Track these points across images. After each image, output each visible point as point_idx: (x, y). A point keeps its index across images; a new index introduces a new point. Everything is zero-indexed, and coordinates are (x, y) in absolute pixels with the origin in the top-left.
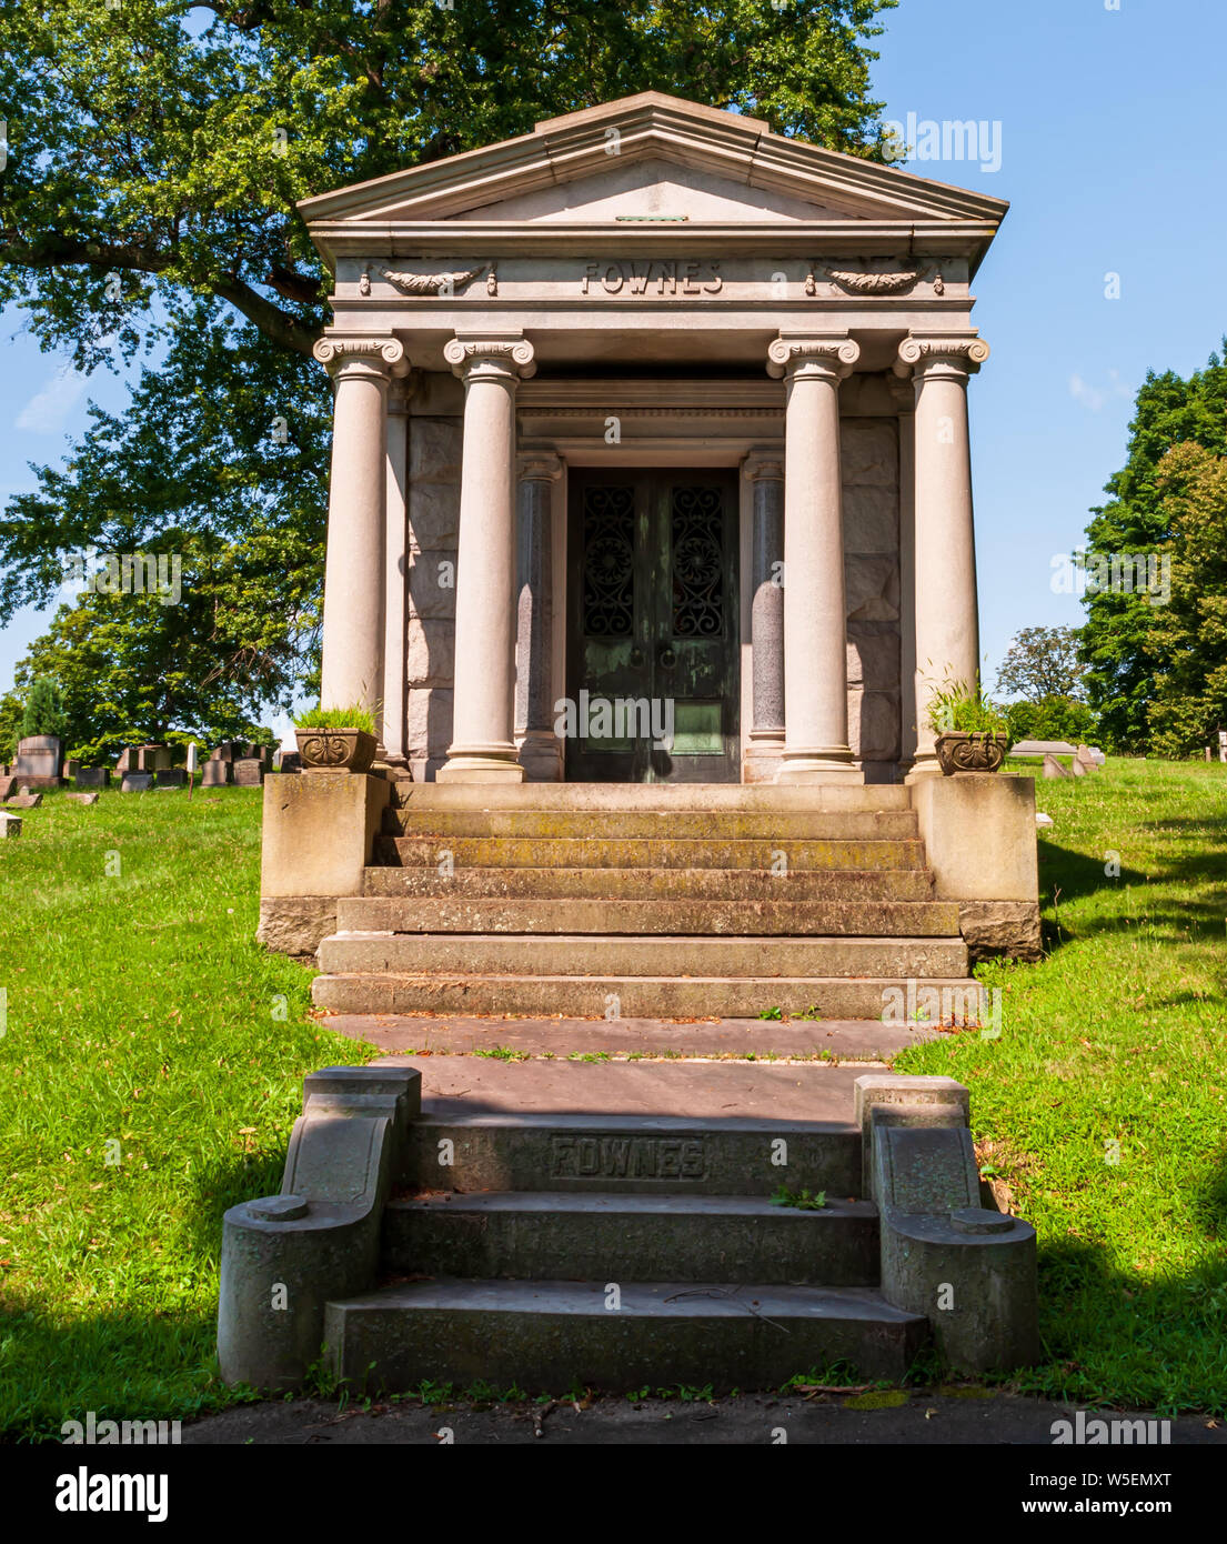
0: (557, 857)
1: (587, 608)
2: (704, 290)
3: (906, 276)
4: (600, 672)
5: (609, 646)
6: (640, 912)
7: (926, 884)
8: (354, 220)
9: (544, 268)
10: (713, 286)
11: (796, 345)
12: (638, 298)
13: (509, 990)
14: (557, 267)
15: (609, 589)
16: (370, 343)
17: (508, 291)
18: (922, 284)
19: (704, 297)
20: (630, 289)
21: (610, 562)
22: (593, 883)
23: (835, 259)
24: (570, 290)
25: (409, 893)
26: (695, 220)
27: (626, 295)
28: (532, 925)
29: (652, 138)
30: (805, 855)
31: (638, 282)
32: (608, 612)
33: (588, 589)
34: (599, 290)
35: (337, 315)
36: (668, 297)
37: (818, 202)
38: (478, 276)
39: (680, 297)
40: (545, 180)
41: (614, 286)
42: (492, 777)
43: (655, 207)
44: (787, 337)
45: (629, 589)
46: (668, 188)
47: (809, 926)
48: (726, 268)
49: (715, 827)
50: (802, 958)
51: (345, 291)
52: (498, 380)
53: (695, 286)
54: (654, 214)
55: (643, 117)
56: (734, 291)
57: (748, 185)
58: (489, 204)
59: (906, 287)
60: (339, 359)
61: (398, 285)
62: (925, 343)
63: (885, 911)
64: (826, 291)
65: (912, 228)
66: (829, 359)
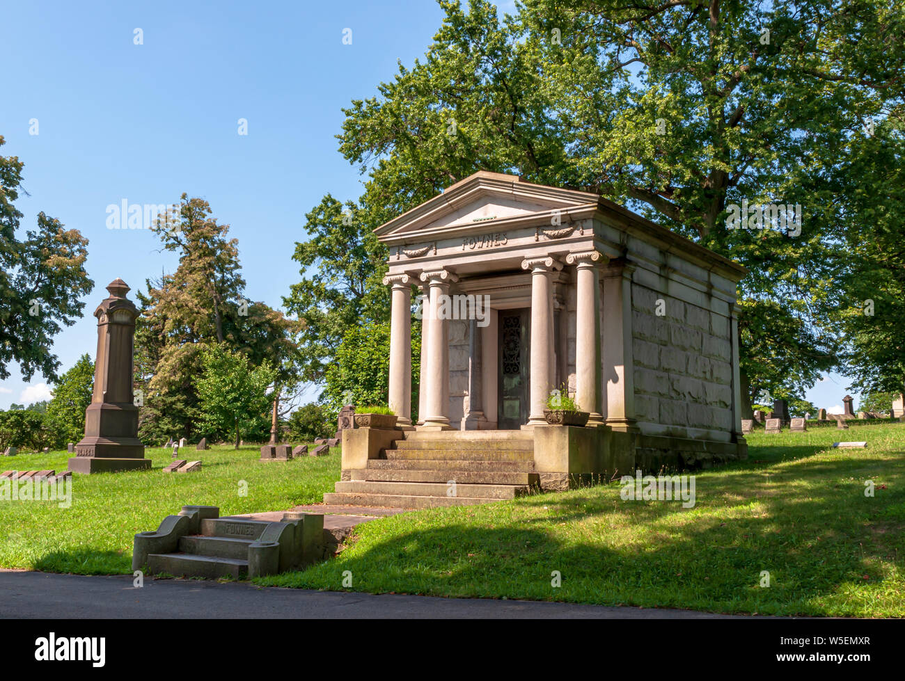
0: (431, 457)
1: (504, 364)
2: (501, 243)
3: (568, 229)
4: (509, 388)
5: (512, 378)
6: (432, 474)
7: (531, 466)
8: (391, 234)
9: (450, 242)
10: (504, 242)
11: (530, 261)
12: (481, 250)
13: (372, 498)
14: (455, 241)
15: (511, 356)
16: (398, 277)
17: (441, 252)
18: (576, 231)
19: (502, 246)
20: (478, 246)
21: (512, 345)
22: (431, 465)
23: (545, 226)
24: (458, 250)
25: (380, 468)
26: (499, 217)
27: (476, 249)
28: (402, 479)
29: (481, 189)
30: (505, 456)
31: (479, 244)
32: (512, 365)
33: (505, 357)
34: (468, 248)
35: (390, 268)
36: (490, 248)
37: (539, 205)
38: (430, 248)
39: (494, 247)
40: (450, 209)
41: (472, 246)
42: (432, 429)
43: (485, 214)
44: (528, 259)
45: (519, 356)
46: (490, 206)
47: (481, 480)
48: (509, 234)
49: (489, 446)
50: (465, 490)
51: (393, 259)
52: (437, 285)
53: (498, 242)
54: (485, 217)
55: (476, 182)
56: (512, 243)
57: (516, 201)
58: (434, 221)
59: (569, 233)
60: (391, 283)
61: (406, 254)
62: (575, 255)
63: (505, 475)
64: (542, 239)
65: (567, 211)
66: (542, 265)
